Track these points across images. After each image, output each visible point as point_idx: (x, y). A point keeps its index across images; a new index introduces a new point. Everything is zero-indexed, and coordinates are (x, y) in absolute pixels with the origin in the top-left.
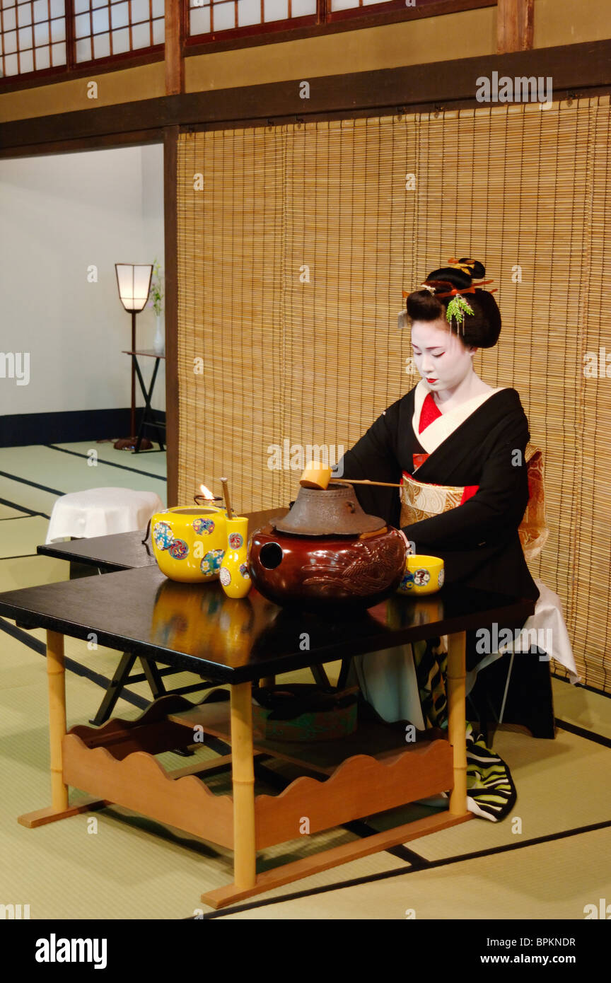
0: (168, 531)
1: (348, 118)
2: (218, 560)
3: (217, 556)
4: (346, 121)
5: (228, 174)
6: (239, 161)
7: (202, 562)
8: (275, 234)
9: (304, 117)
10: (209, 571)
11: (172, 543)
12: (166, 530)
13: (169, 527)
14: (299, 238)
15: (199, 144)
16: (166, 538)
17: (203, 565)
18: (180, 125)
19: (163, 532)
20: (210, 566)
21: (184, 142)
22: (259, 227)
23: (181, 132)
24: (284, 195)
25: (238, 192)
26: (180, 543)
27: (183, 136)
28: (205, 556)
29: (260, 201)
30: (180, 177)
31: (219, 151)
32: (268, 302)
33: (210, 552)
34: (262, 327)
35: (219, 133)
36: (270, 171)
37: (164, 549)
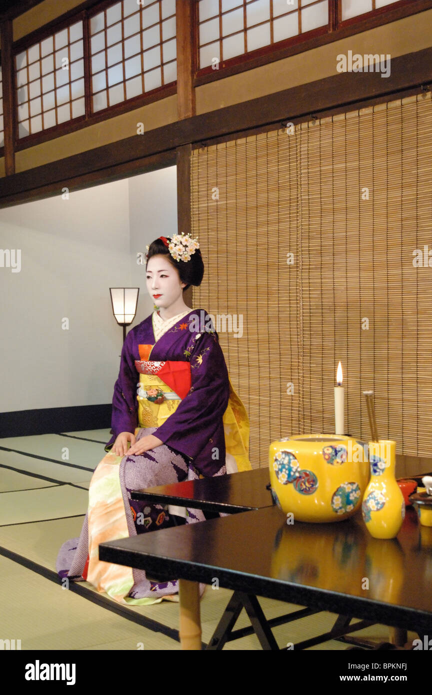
0: (292, 461)
1: (366, 106)
2: (351, 495)
3: (350, 490)
4: (363, 110)
5: (241, 176)
6: (252, 164)
7: (333, 498)
8: (290, 221)
9: (318, 115)
10: (341, 508)
11: (297, 475)
12: (290, 460)
13: (294, 456)
14: (316, 220)
15: (212, 156)
16: (290, 470)
17: (334, 501)
18: (192, 143)
19: (286, 462)
20: (342, 503)
21: (197, 157)
22: (273, 217)
23: (194, 149)
24: (298, 185)
25: (252, 190)
26: (307, 475)
27: (196, 151)
28: (337, 490)
29: (273, 195)
30: (193, 186)
31: (231, 158)
32: (284, 282)
33: (342, 485)
34: (279, 304)
35: (231, 143)
36: (284, 166)
37: (288, 482)
